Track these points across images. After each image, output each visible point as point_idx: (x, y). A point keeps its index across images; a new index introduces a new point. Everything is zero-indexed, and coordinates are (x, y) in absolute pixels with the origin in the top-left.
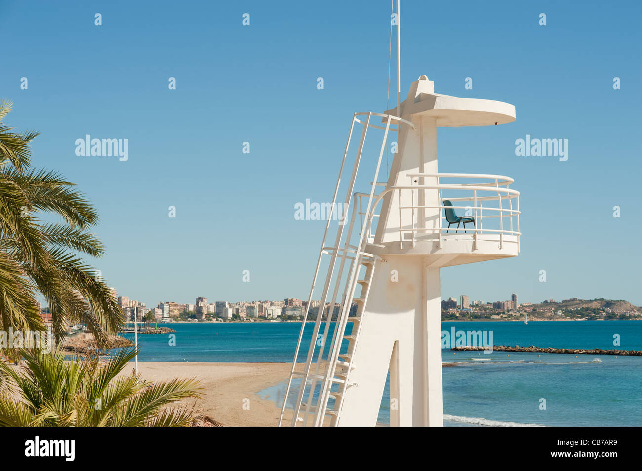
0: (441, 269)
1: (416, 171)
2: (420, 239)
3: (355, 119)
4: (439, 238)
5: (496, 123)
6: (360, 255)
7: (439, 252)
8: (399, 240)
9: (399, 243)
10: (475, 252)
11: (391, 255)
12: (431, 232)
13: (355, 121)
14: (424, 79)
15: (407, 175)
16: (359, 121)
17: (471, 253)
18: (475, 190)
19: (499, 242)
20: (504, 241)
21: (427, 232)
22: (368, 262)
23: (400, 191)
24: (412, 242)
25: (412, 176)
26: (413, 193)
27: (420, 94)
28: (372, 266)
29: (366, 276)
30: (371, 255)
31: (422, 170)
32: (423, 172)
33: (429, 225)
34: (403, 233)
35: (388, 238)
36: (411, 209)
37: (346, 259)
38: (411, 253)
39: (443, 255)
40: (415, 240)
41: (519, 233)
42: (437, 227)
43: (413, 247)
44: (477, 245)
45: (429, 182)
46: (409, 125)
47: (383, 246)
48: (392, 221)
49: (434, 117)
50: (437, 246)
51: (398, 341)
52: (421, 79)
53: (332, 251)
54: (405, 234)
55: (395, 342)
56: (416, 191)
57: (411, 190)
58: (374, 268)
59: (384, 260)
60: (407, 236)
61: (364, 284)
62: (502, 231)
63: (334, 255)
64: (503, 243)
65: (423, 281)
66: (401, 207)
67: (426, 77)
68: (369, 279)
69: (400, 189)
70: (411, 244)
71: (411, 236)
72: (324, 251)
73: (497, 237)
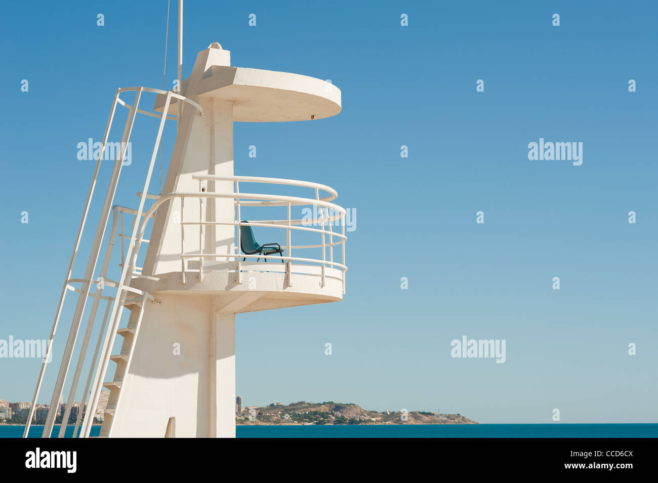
0: (236, 314)
1: (205, 173)
2: (209, 269)
3: (118, 100)
4: (237, 268)
5: (313, 117)
6: (123, 290)
7: (237, 288)
8: (181, 271)
9: (179, 275)
10: (288, 290)
11: (168, 292)
12: (224, 260)
13: (118, 103)
14: (217, 47)
15: (194, 177)
16: (123, 103)
17: (282, 291)
18: (289, 201)
19: (321, 278)
20: (327, 277)
21: (218, 259)
22: (134, 303)
23: (183, 200)
24: (199, 274)
25: (200, 179)
26: (201, 202)
27: (211, 67)
28: (140, 309)
29: (130, 323)
30: (139, 292)
31: (212, 171)
32: (214, 174)
33: (221, 250)
34: (186, 261)
35: (162, 268)
36: (199, 225)
37: (101, 299)
38: (196, 290)
39: (242, 293)
40: (202, 271)
41: (344, 266)
42: (232, 253)
43: (200, 280)
44: (291, 281)
45: (223, 188)
46: (196, 108)
47: (157, 279)
48: (170, 244)
49: (229, 101)
50: (234, 280)
51: (174, 418)
52: (212, 47)
53: (80, 285)
54: (189, 262)
55: (170, 419)
56: (204, 200)
57: (198, 199)
58: (143, 311)
59: (157, 301)
60: (192, 265)
61: (126, 335)
62: (325, 262)
63: (84, 292)
64: (326, 279)
65: (210, 332)
66: (184, 222)
67: (220, 45)
68: (135, 327)
69: (183, 196)
70: (198, 276)
71: (197, 265)
72: (68, 287)
73: (317, 270)
